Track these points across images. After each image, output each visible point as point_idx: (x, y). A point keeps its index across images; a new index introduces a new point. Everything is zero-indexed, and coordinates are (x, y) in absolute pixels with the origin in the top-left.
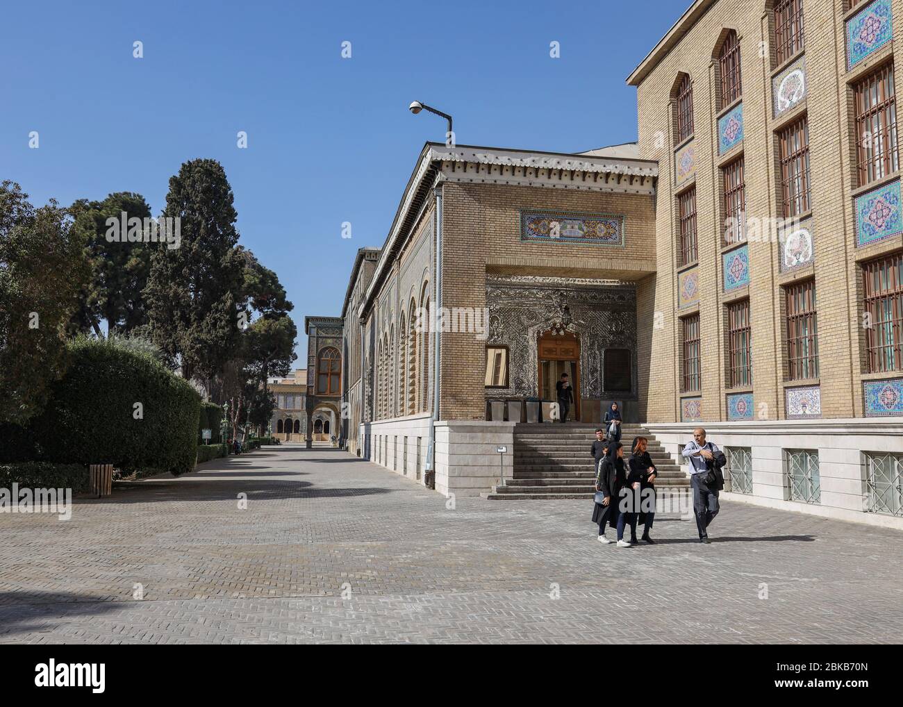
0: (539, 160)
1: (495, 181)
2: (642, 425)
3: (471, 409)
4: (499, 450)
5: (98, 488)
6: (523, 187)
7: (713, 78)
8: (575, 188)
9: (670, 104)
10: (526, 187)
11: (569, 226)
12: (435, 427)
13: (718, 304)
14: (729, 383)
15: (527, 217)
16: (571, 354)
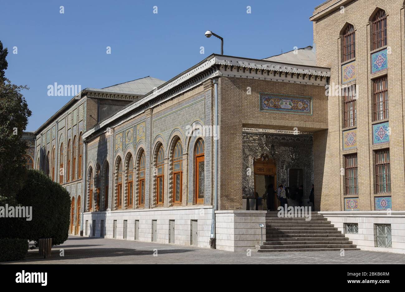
0: (271, 66)
1: (247, 77)
2: (319, 212)
3: (235, 204)
4: (261, 226)
5: (46, 252)
6: (261, 80)
7: (369, 31)
8: (288, 81)
9: (340, 38)
10: (263, 80)
11: (284, 103)
12: (215, 213)
13: (369, 150)
14: (376, 191)
15: (263, 97)
16: (272, 171)
